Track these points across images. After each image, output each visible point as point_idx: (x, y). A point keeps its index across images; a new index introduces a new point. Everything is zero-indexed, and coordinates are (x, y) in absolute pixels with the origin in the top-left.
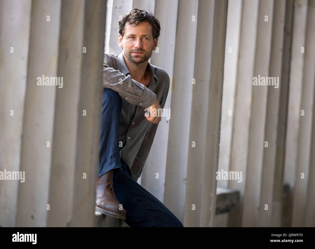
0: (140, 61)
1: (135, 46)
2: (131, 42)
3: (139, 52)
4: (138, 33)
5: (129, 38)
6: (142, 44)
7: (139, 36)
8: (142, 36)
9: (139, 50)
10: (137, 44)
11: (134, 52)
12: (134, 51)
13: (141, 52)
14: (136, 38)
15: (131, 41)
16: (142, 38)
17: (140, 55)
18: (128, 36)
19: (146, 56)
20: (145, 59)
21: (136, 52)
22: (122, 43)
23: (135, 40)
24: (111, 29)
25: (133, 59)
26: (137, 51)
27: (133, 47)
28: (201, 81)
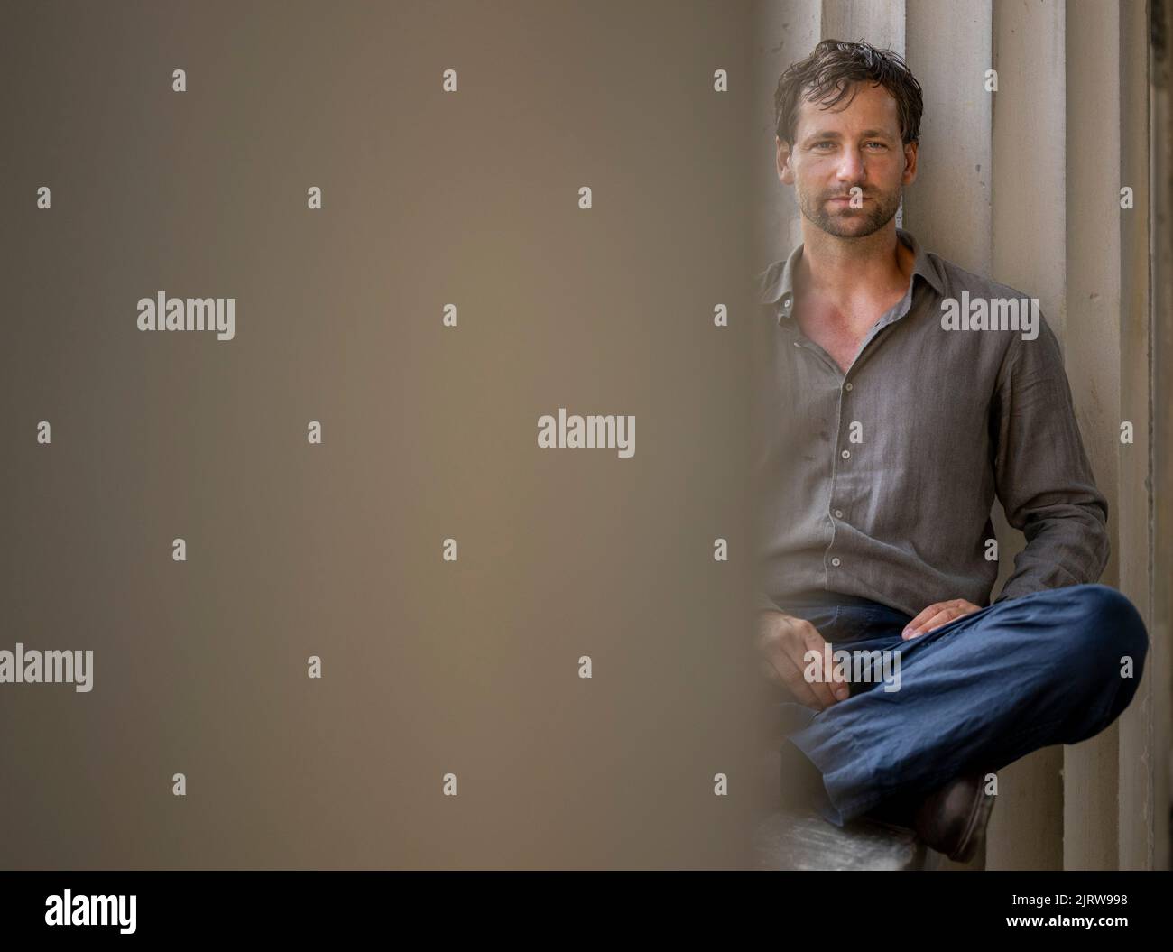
0: (858, 229)
1: (840, 175)
2: (821, 161)
4: (846, 126)
5: (814, 146)
6: (864, 164)
7: (852, 137)
8: (862, 134)
10: (844, 165)
11: (834, 196)
12: (837, 191)
14: (842, 148)
15: (821, 158)
16: (863, 142)
18: (809, 140)
19: (879, 209)
20: (876, 223)
21: (844, 194)
22: (788, 171)
23: (836, 152)
25: (833, 222)
27: (834, 178)
28: (1091, 297)
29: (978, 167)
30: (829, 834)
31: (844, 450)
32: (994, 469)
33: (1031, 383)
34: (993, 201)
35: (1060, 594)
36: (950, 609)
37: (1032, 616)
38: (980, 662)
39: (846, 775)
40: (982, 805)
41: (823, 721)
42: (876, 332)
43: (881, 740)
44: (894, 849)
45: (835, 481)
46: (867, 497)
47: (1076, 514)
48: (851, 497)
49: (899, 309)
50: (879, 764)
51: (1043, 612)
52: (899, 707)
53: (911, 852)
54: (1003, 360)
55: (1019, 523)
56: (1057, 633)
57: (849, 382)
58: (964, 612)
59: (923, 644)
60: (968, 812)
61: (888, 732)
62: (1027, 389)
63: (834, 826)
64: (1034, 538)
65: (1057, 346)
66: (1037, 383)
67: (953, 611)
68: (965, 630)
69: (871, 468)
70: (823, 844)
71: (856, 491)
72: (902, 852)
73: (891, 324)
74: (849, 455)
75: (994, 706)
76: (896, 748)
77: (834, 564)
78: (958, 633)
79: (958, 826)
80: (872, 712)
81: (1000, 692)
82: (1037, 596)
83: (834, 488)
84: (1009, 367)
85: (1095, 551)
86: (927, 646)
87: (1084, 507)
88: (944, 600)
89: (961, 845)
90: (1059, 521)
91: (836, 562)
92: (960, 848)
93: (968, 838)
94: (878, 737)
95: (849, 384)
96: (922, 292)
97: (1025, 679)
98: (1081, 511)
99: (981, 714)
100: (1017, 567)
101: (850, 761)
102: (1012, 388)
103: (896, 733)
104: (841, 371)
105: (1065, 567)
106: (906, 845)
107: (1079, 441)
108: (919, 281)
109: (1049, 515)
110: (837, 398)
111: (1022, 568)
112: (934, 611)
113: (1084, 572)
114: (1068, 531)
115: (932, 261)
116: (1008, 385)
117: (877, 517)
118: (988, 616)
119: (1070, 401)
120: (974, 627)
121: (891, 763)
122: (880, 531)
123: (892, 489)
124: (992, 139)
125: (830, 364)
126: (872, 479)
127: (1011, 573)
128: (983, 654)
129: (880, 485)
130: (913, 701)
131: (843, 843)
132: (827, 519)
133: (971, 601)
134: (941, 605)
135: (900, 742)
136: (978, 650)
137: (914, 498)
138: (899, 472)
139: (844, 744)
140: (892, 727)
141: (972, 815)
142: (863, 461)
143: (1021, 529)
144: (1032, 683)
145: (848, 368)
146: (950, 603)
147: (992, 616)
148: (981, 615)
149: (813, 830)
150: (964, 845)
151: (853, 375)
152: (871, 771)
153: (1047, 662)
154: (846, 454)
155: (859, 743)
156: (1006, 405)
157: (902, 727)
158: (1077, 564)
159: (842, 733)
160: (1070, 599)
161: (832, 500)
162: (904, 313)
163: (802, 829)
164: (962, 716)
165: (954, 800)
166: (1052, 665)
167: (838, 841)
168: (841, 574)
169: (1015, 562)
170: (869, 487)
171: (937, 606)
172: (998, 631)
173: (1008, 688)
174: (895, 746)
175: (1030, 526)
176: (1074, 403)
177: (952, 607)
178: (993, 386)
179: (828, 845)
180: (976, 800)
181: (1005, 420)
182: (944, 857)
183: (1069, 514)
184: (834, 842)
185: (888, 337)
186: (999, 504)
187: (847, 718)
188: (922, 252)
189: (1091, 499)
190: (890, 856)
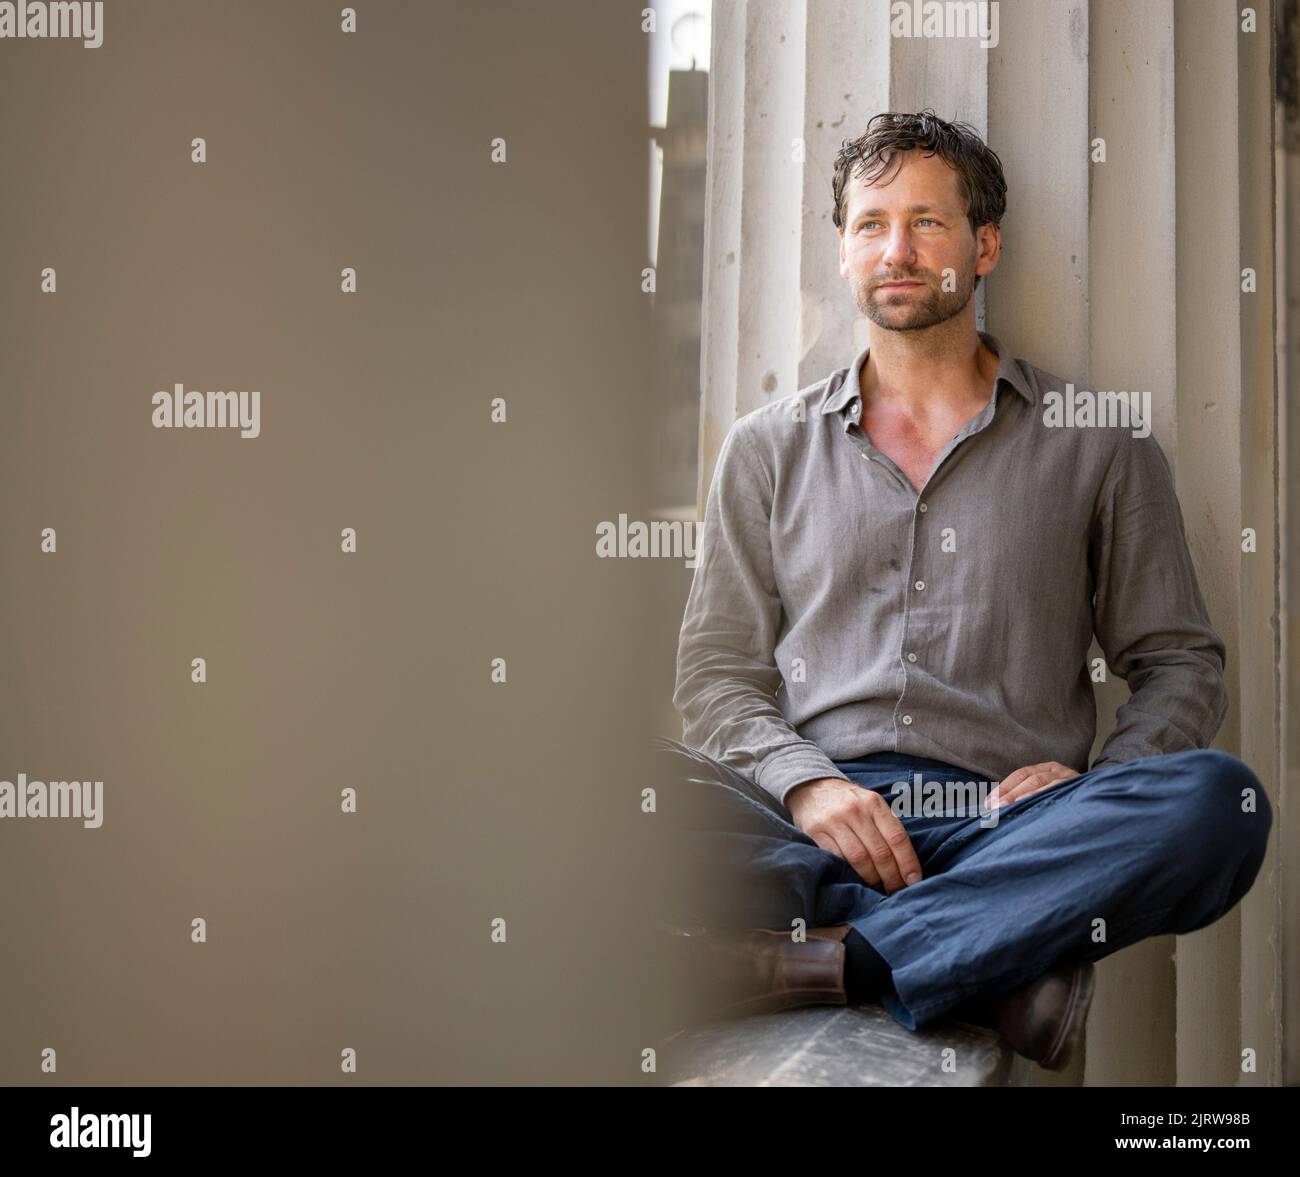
0: (909, 318)
1: (886, 258)
2: (869, 244)
3: (903, 280)
4: (893, 203)
5: (861, 227)
6: (913, 243)
8: (910, 210)
9: (899, 270)
12: (883, 277)
13: (912, 279)
14: (889, 225)
15: (868, 240)
16: (912, 219)
17: (907, 291)
18: (858, 221)
19: (935, 295)
21: (891, 280)
23: (882, 233)
24: (805, 217)
25: (881, 312)
26: (895, 278)
27: (880, 263)
28: (1206, 407)
29: (1074, 258)
30: (900, 1038)
31: (917, 580)
32: (1093, 610)
33: (1136, 506)
34: (1091, 295)
35: (1169, 761)
36: (1040, 774)
37: (1135, 786)
38: (1074, 841)
39: (919, 970)
40: (1077, 1007)
41: (893, 906)
42: (955, 446)
43: (960, 929)
44: (974, 1057)
45: (908, 617)
46: (945, 636)
47: (1191, 661)
48: (926, 638)
49: (982, 419)
50: (957, 958)
51: (1148, 783)
52: (979, 892)
53: (994, 1059)
54: (1104, 480)
55: (1121, 669)
56: (1166, 807)
57: (925, 503)
58: (1057, 776)
59: (1009, 816)
60: (1060, 1013)
61: (968, 920)
62: (1131, 513)
63: (905, 1028)
64: (1139, 688)
65: (1167, 464)
66: (1143, 506)
67: (1043, 775)
68: (1057, 801)
69: (948, 601)
70: (892, 1050)
71: (931, 629)
72: (983, 1060)
73: (973, 436)
74: (923, 587)
75: (1091, 892)
76: (977, 939)
77: (905, 722)
78: (1049, 804)
79: (1049, 1031)
80: (949, 897)
81: (1097, 876)
82: (1141, 763)
83: (906, 628)
84: (1111, 486)
85: (1210, 705)
86: (1013, 818)
87: (1198, 653)
88: (1033, 762)
89: (1053, 1052)
90: (1168, 669)
91: (908, 720)
92: (1051, 1055)
93: (1060, 1044)
94: (956, 926)
95: (923, 505)
96: (1007, 400)
97: (1127, 861)
98: (1196, 657)
99: (1076, 901)
100: (1118, 724)
101: (924, 954)
102: (1114, 512)
103: (977, 921)
104: (915, 490)
105: (1175, 723)
106: (988, 1050)
107: (1193, 575)
108: (1005, 387)
109: (1158, 662)
110: (909, 521)
111: (1126, 724)
112: (1022, 777)
113: (1198, 729)
114: (1179, 681)
115: (1020, 365)
116: (1110, 507)
117: (957, 660)
118: (1084, 785)
119: (1182, 528)
120: (1068, 797)
121: (971, 957)
122: (959, 677)
123: (975, 626)
124: (1089, 225)
125: (902, 481)
126: (950, 615)
127: (1113, 728)
128: (1077, 831)
129: (959, 622)
130: (995, 884)
131: (915, 1049)
132: (898, 664)
133: (1064, 764)
134: (1029, 769)
135: (981, 932)
136: (1072, 826)
137: (1002, 637)
138: (983, 607)
139: (916, 934)
140: (972, 914)
141: (1065, 1016)
142: (939, 595)
143: (1124, 676)
144: (1135, 867)
145: (922, 487)
146: (1040, 766)
147: (1088, 787)
148: (1076, 783)
149: (880, 1034)
150: (1056, 1052)
151: (926, 496)
152: (948, 967)
153: (1153, 841)
154: (920, 585)
155: (933, 933)
156: (1108, 531)
157: (984, 915)
158: (1190, 720)
159: (914, 921)
160: (1180, 767)
161: (905, 641)
162: (987, 421)
163: (869, 1031)
164: (1053, 903)
165: (1045, 1000)
166: (1158, 844)
167: (910, 1047)
168: (913, 734)
169: (1117, 716)
170: (947, 624)
171: (1026, 771)
172: (1095, 804)
173: (1107, 872)
174: (976, 937)
175: (1135, 674)
176: (1186, 529)
177: (1041, 772)
178: (1091, 509)
179: (899, 1051)
180: (1070, 1000)
181: (1106, 548)
182: (1033, 1065)
183: (1180, 660)
184: (905, 1048)
185: (968, 452)
186: (1098, 646)
187: (920, 903)
188: (1007, 355)
189: (1205, 642)
190: (969, 1064)
